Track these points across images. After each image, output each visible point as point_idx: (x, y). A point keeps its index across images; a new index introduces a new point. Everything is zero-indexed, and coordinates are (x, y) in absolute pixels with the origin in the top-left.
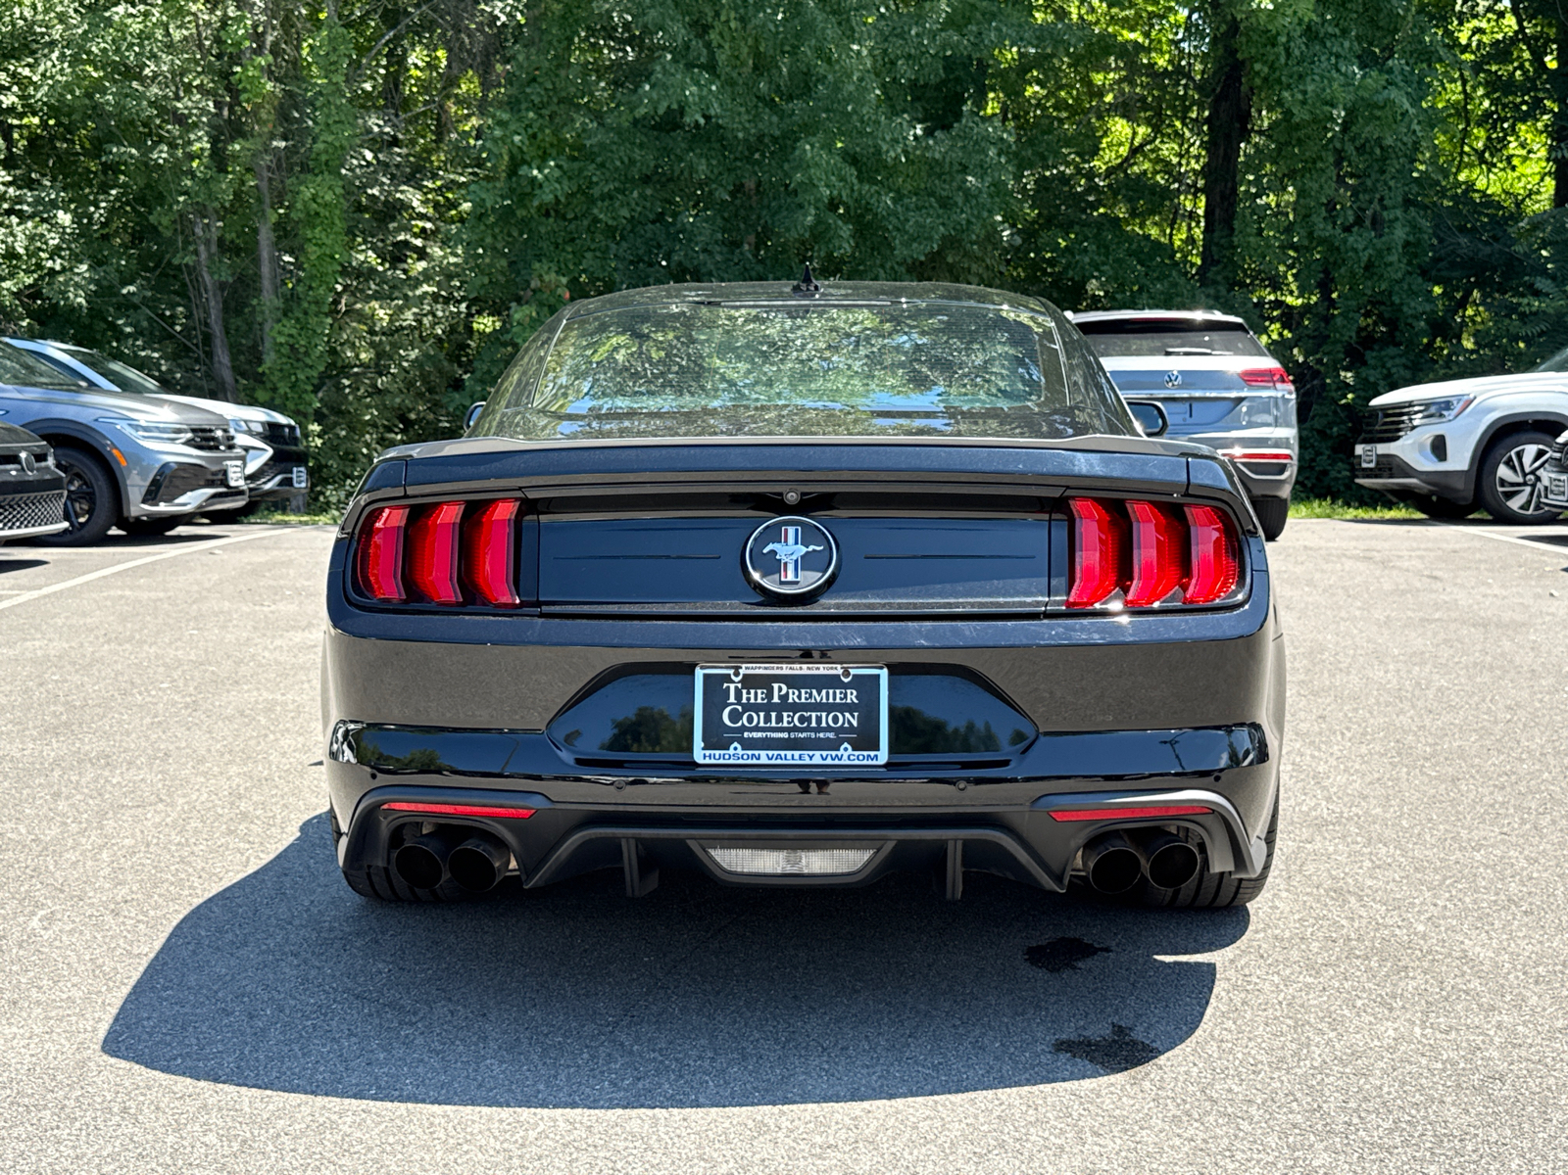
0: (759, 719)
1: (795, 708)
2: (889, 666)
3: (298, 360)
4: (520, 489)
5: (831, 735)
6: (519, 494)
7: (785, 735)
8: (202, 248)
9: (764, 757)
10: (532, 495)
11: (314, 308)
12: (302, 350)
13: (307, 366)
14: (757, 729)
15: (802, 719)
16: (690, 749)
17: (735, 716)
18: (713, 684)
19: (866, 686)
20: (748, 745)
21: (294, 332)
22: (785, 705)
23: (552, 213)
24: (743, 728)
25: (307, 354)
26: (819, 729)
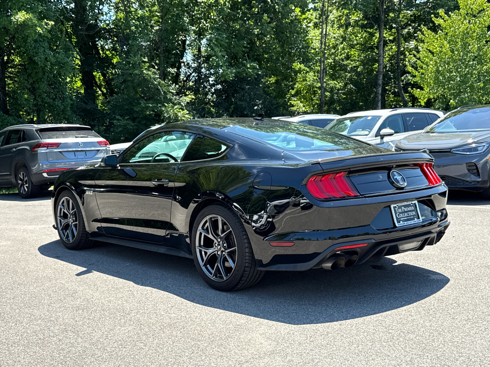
0: (402, 215)
1: (406, 212)
4: (349, 168)
5: (412, 217)
6: (349, 170)
7: (406, 218)
9: (406, 223)
10: (351, 170)
14: (402, 218)
15: (408, 214)
17: (399, 215)
18: (395, 207)
19: (414, 205)
20: (403, 221)
24: (400, 218)
26: (411, 216)
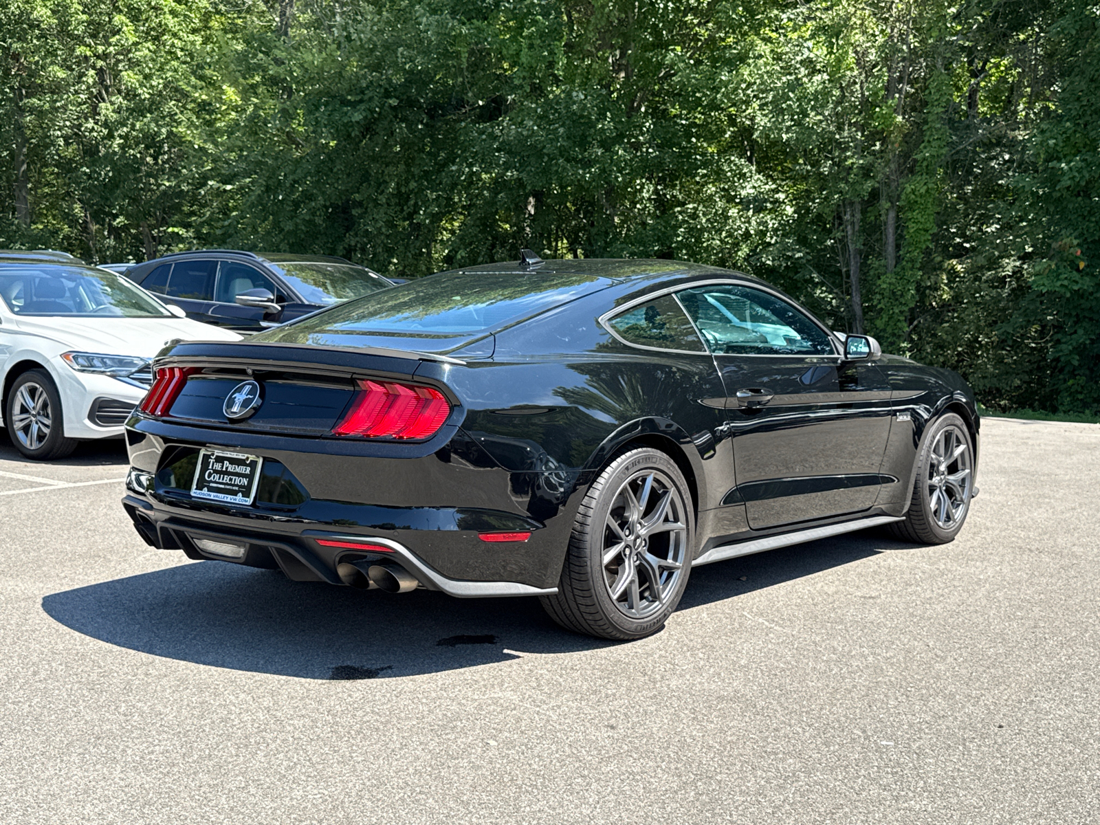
0: (217, 476)
1: (230, 474)
2: (264, 459)
3: (897, 300)
5: (236, 488)
7: (223, 486)
8: (849, 227)
9: (213, 495)
11: (910, 265)
12: (899, 293)
13: (901, 303)
14: (215, 482)
15: (231, 480)
16: (190, 489)
17: (210, 475)
18: (206, 457)
19: (253, 465)
20: (211, 489)
21: (894, 280)
22: (227, 473)
23: (1082, 194)
24: (211, 482)
25: (902, 296)
26: (234, 485)
